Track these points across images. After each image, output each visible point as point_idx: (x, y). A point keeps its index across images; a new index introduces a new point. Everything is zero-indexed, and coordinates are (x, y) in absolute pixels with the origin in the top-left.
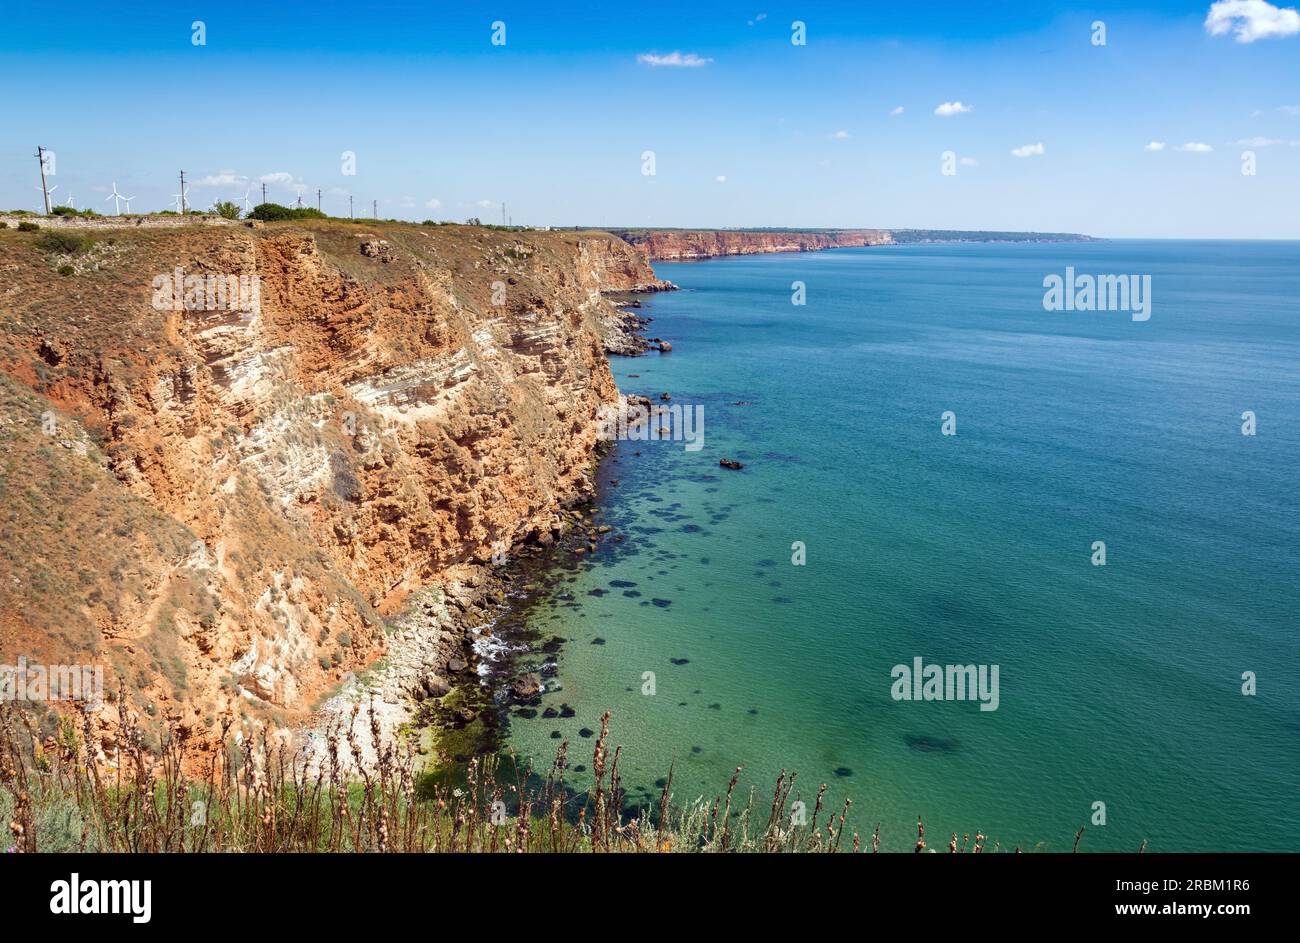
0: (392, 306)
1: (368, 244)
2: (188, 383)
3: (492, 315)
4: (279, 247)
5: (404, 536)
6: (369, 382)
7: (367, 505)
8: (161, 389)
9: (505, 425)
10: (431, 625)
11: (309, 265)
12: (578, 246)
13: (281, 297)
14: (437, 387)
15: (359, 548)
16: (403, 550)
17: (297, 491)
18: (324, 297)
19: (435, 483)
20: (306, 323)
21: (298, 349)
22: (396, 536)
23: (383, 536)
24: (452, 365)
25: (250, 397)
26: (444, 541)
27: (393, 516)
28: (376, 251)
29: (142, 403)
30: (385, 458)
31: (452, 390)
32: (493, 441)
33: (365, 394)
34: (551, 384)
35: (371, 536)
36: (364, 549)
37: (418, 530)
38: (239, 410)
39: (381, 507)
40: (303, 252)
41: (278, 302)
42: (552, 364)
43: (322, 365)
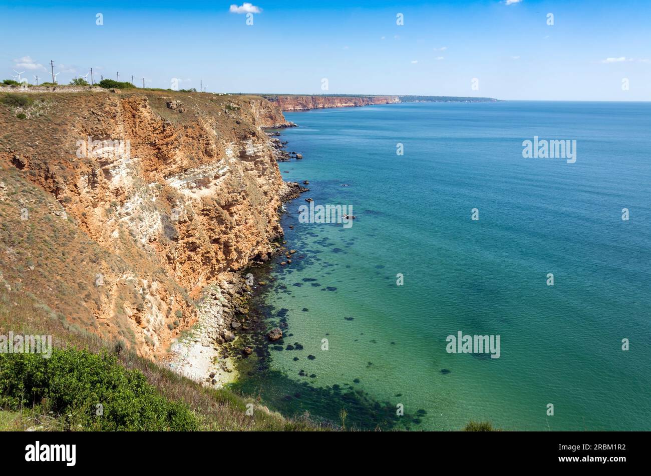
0: (187, 136)
1: (171, 102)
2: (96, 178)
3: (230, 140)
4: (130, 104)
5: (198, 258)
6: (177, 177)
7: (180, 242)
8: (82, 182)
9: (244, 199)
10: (217, 304)
11: (145, 113)
12: (250, 103)
13: (133, 131)
14: (211, 179)
15: (178, 265)
16: (199, 266)
17: (148, 236)
18: (154, 131)
19: (212, 230)
20: (145, 145)
21: (141, 159)
22: (196, 258)
23: (189, 258)
24: (218, 167)
25: (123, 186)
26: (217, 260)
27: (193, 247)
28: (175, 106)
29: (73, 190)
30: (188, 217)
31: (218, 180)
32: (239, 207)
33: (175, 183)
34: (259, 176)
35: (184, 259)
36: (180, 266)
37: (205, 255)
38: (117, 192)
39: (187, 243)
40: (143, 107)
41: (131, 134)
42: (260, 166)
43: (154, 168)
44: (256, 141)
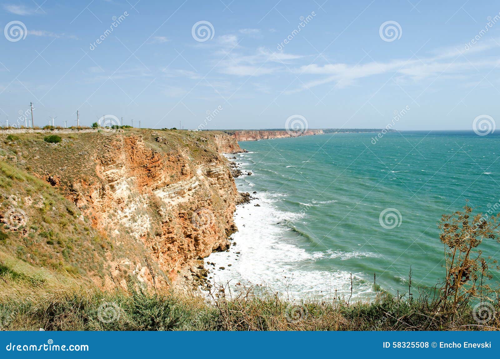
0: (169, 161)
1: (158, 138)
2: (104, 192)
3: (200, 163)
4: (131, 140)
5: (174, 248)
6: (161, 190)
7: (163, 237)
8: (95, 194)
9: (209, 205)
10: (188, 284)
11: (141, 144)
12: (214, 137)
13: (131, 158)
14: (185, 191)
15: (161, 254)
16: (176, 255)
17: (139, 233)
18: (146, 158)
19: (186, 228)
20: (139, 168)
21: (137, 178)
22: (173, 249)
23: (169, 249)
24: (191, 182)
25: (123, 197)
26: (189, 250)
27: (172, 241)
28: (161, 140)
29: (88, 200)
30: (169, 219)
31: (191, 192)
33: (160, 194)
34: (221, 189)
35: (165, 250)
36: (162, 255)
37: (180, 247)
38: (119, 201)
39: (168, 238)
40: (139, 141)
41: (130, 160)
42: (222, 182)
43: (145, 183)
44: (219, 163)
